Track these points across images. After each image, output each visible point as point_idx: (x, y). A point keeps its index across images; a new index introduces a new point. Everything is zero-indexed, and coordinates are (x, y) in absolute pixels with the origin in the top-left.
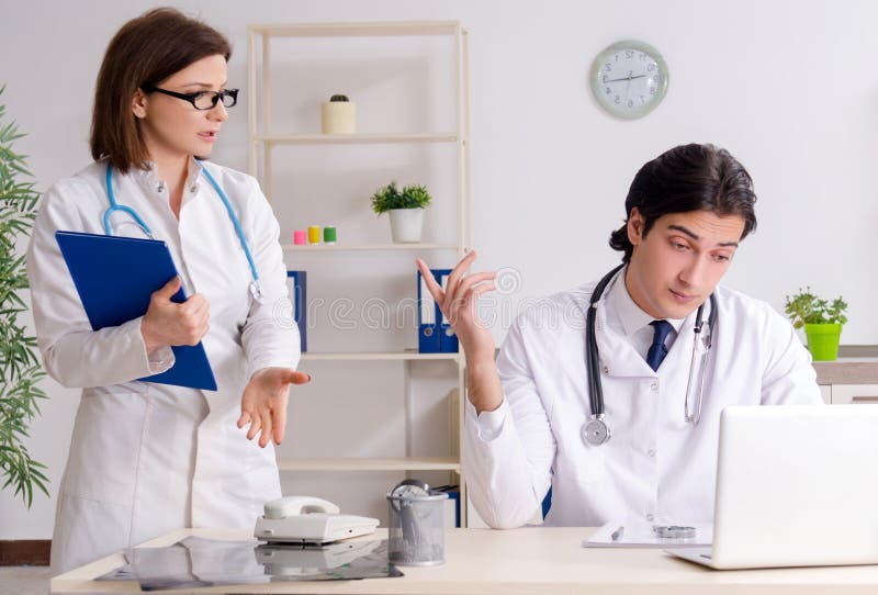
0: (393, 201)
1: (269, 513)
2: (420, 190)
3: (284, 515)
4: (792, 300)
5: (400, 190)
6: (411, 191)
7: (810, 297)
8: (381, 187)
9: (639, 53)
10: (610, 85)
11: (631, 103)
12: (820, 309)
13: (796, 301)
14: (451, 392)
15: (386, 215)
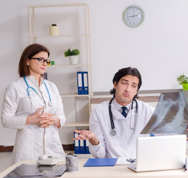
0: (70, 53)
1: (40, 159)
2: (77, 50)
3: (43, 159)
4: (179, 77)
5: (71, 50)
6: (74, 51)
7: (184, 76)
8: (66, 50)
9: (136, 9)
10: (129, 18)
11: (134, 23)
12: (186, 79)
13: (180, 78)
14: (87, 104)
15: (68, 57)
